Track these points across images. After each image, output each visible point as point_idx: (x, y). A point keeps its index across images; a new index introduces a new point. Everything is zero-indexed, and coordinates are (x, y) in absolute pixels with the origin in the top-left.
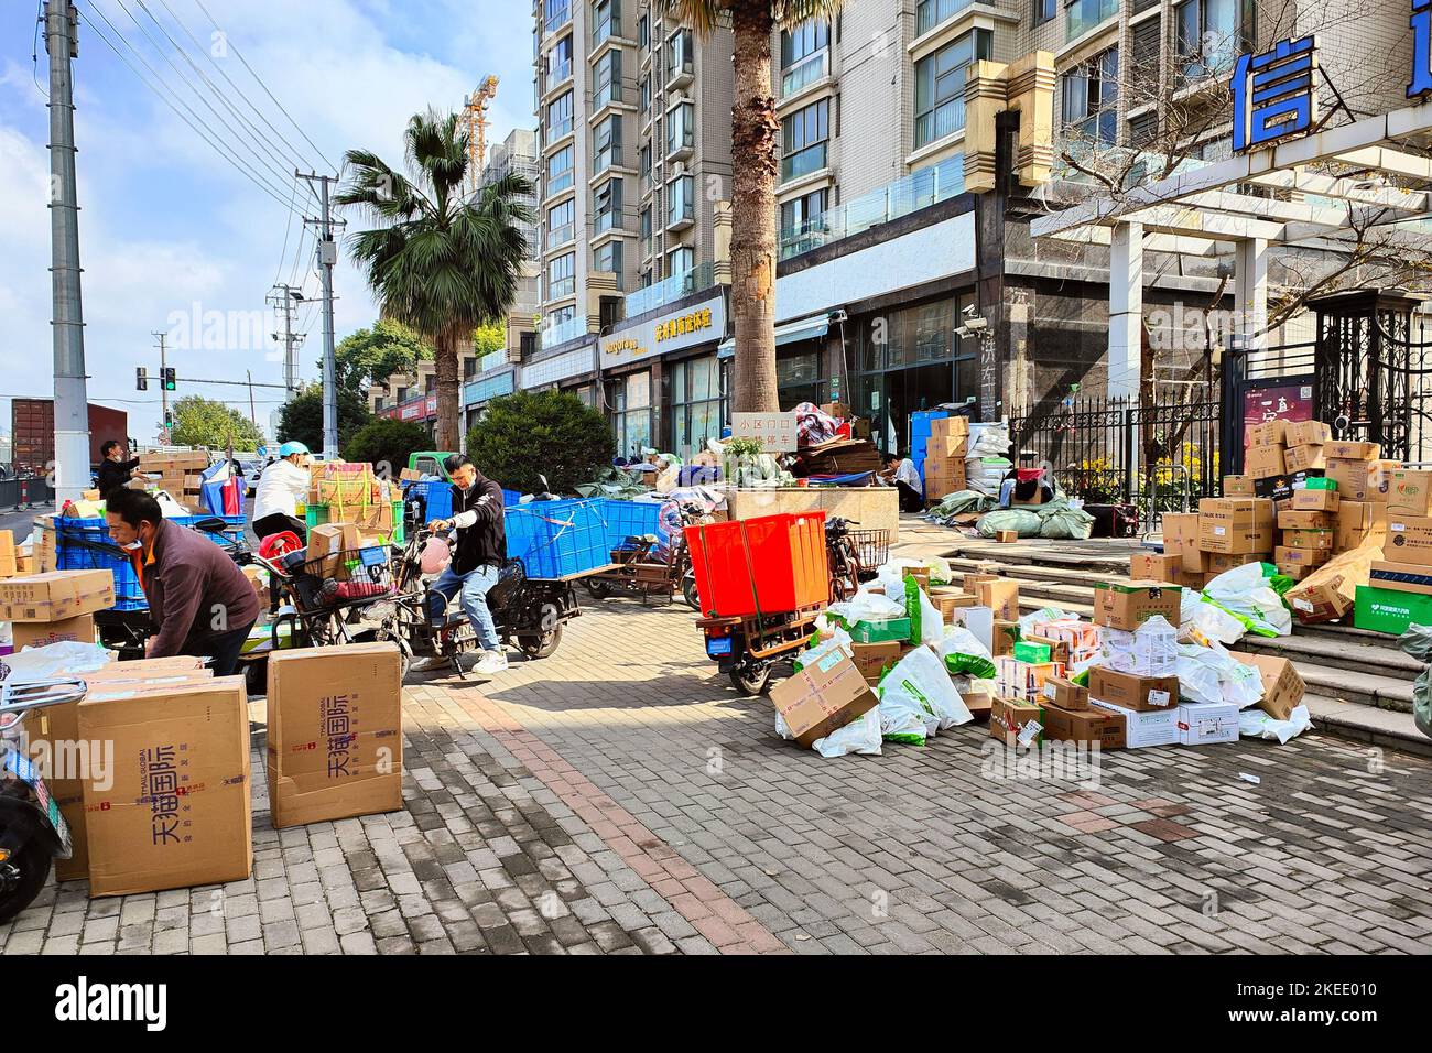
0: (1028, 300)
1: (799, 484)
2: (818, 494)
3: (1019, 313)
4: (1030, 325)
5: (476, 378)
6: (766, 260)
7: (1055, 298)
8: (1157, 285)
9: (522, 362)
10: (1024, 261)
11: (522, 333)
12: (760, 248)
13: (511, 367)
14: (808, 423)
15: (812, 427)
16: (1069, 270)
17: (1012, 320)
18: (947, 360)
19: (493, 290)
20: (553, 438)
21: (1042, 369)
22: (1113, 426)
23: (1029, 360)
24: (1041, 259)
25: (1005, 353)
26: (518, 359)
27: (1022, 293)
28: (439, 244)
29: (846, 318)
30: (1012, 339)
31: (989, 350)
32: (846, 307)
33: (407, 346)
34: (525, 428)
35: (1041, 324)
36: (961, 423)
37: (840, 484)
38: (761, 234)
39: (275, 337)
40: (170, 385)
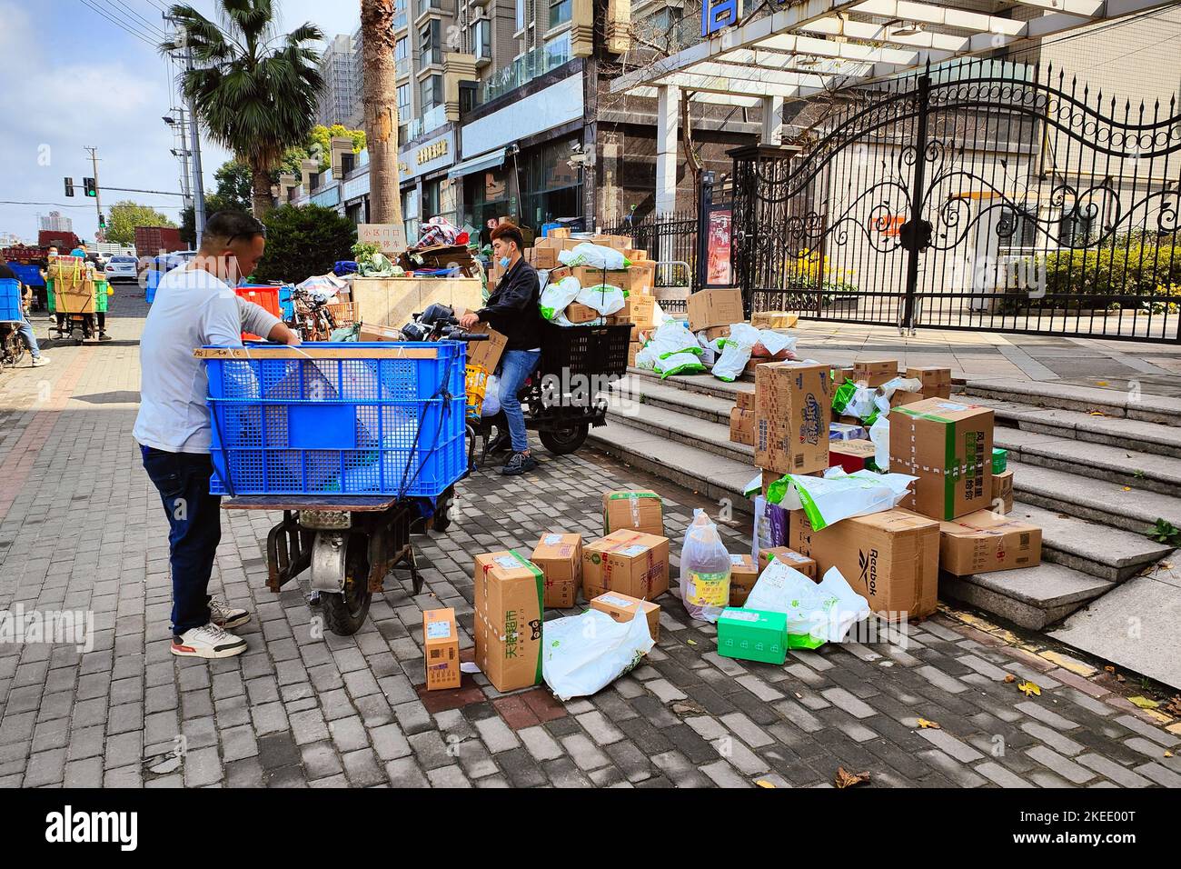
0: (618, 141)
1: (407, 275)
2: (418, 282)
3: (610, 151)
4: (619, 159)
5: (320, 189)
6: (387, 112)
7: (640, 139)
8: (724, 129)
9: (344, 179)
10: (615, 112)
11: (342, 154)
12: (382, 103)
13: (337, 182)
14: (434, 231)
15: (437, 235)
16: (650, 118)
17: (604, 156)
18: (572, 185)
19: (292, 120)
20: (307, 240)
21: (629, 192)
22: (666, 234)
23: (619, 185)
24: (628, 110)
25: (600, 182)
26: (341, 175)
27: (613, 135)
28: (245, 82)
29: (518, 151)
30: (604, 170)
31: (590, 177)
32: (519, 142)
33: (286, 161)
34: (284, 233)
35: (629, 160)
36: (565, 232)
37: (438, 276)
38: (382, 92)
39: (174, 152)
40: (92, 193)
